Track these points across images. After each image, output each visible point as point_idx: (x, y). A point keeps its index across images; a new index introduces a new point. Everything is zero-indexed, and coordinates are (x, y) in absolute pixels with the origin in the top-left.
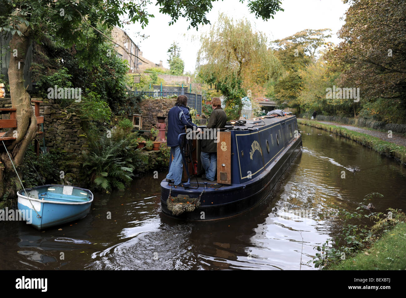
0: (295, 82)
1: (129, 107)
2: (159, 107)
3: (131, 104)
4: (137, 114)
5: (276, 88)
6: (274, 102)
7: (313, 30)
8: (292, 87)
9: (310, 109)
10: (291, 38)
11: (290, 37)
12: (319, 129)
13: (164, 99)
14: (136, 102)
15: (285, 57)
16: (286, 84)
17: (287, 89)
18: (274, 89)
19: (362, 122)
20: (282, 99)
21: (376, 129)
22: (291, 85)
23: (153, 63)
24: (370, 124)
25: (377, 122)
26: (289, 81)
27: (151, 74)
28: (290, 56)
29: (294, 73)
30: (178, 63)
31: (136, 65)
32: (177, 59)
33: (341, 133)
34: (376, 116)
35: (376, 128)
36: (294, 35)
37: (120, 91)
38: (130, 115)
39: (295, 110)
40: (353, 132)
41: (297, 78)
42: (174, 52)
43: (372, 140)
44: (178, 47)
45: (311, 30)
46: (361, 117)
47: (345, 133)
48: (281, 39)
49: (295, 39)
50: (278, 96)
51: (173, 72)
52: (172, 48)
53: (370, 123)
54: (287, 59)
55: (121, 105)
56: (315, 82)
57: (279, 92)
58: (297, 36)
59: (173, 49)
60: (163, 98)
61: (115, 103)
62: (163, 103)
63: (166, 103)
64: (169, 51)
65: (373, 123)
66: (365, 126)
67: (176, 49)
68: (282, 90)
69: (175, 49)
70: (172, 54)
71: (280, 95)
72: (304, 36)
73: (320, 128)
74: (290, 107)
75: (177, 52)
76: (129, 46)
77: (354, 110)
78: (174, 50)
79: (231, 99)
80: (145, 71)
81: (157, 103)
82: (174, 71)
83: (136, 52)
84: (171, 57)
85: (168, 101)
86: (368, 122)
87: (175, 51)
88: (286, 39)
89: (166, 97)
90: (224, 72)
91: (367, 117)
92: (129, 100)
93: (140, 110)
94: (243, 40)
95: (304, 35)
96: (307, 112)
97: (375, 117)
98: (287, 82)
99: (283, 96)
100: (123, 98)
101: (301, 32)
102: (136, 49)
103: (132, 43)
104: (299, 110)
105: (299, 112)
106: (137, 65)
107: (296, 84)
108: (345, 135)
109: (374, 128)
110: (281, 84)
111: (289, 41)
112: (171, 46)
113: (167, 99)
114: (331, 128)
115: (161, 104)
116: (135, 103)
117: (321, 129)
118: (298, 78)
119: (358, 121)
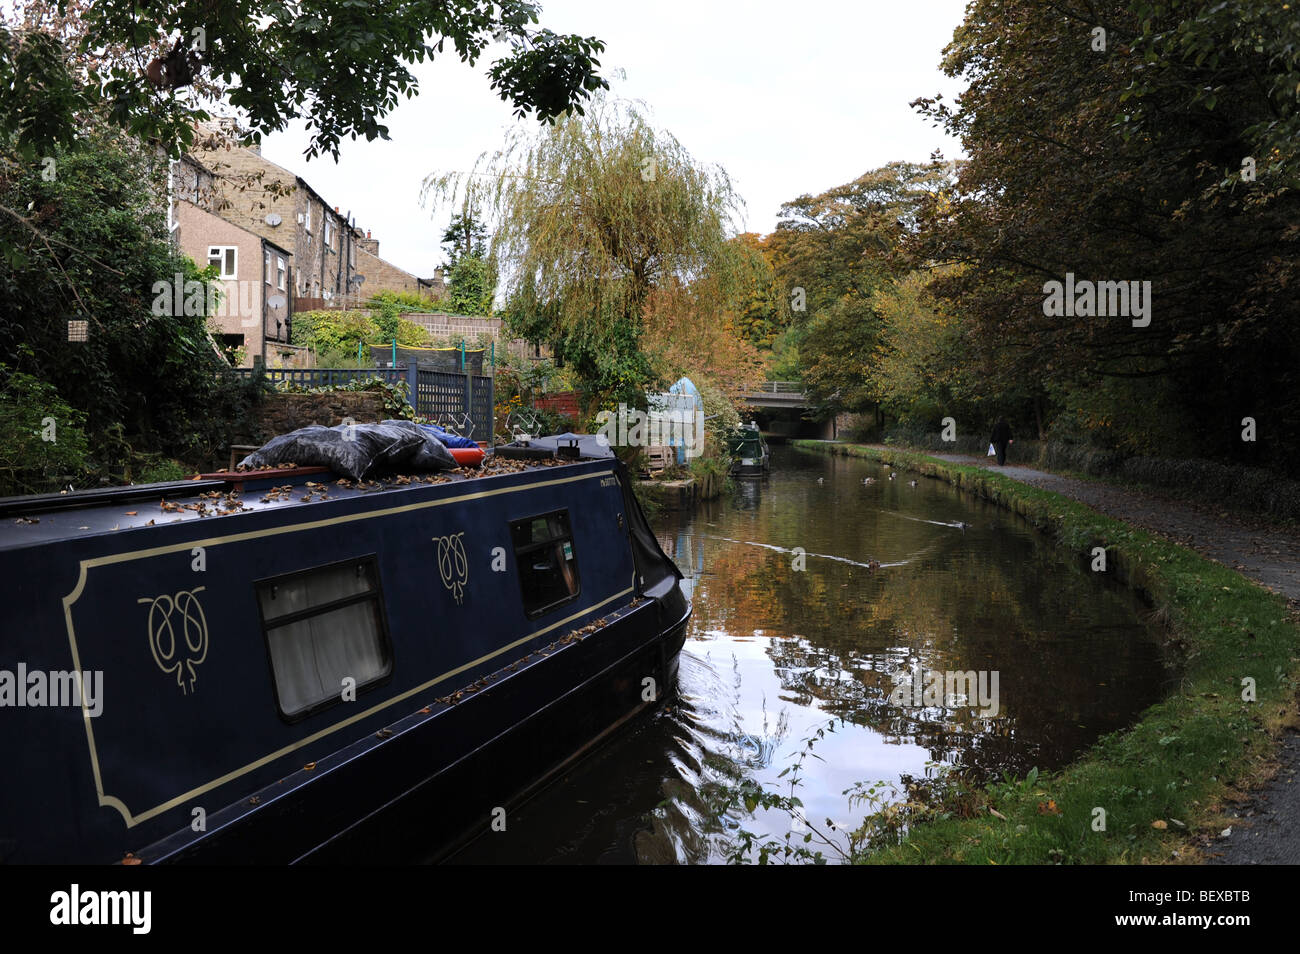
0: (864, 329)
1: (220, 422)
2: (322, 418)
3: (228, 412)
4: (248, 443)
5: (806, 350)
6: (796, 396)
7: (916, 167)
8: (855, 346)
9: (911, 413)
10: (845, 192)
11: (844, 188)
12: (929, 477)
13: (337, 394)
14: (245, 406)
15: (829, 254)
16: (837, 335)
17: (840, 354)
18: (799, 353)
19: (1059, 455)
20: (825, 386)
21: (1099, 475)
22: (849, 341)
23: (409, 276)
24: (1080, 459)
25: (1102, 452)
26: (844, 328)
27: (379, 314)
28: (847, 247)
29: (860, 301)
30: (475, 276)
31: (343, 284)
32: (471, 264)
33: (985, 491)
34: (1099, 435)
35: (1097, 471)
36: (854, 183)
37: (188, 368)
38: (221, 447)
39: (868, 419)
40: (1021, 487)
41: (869, 316)
42: (465, 241)
43: (1062, 512)
44: (477, 225)
45: (910, 165)
46: (1056, 436)
47: (994, 488)
48: (815, 195)
49: (860, 195)
50: (810, 376)
51: (461, 305)
52: (457, 228)
53: (1082, 456)
54: (835, 259)
55: (192, 415)
56: (922, 330)
57: (816, 362)
58: (867, 184)
59: (463, 230)
60: (336, 390)
61: (171, 410)
62: (334, 408)
63: (344, 405)
64: (450, 237)
65: (1089, 454)
66: (1068, 466)
67: (472, 232)
68: (823, 357)
69: (467, 232)
70: (458, 246)
71: (816, 371)
72: (887, 186)
73: (933, 474)
74: (853, 411)
75: (474, 241)
76: (315, 224)
77: (1038, 418)
78: (464, 235)
79: (604, 388)
80: (368, 301)
81: (314, 407)
82: (465, 302)
83: (341, 241)
84: (454, 257)
85: (349, 399)
86: (1077, 452)
87: (468, 236)
88: (832, 196)
89: (344, 387)
90: (574, 301)
91: (1074, 439)
92: (221, 396)
93: (258, 430)
94: (631, 197)
95: (888, 182)
96: (902, 425)
97: (1097, 438)
98: (838, 330)
99: (826, 376)
100: (197, 392)
101: (879, 171)
102: (342, 232)
103: (328, 215)
104: (880, 419)
105: (880, 425)
106: (348, 282)
107: (867, 337)
108: (995, 496)
109: (1090, 472)
110: (821, 336)
111: (840, 201)
112: (456, 222)
113: (350, 393)
114: (960, 475)
115: (327, 408)
116: (239, 408)
117: (935, 477)
118: (873, 317)
119: (1048, 450)
